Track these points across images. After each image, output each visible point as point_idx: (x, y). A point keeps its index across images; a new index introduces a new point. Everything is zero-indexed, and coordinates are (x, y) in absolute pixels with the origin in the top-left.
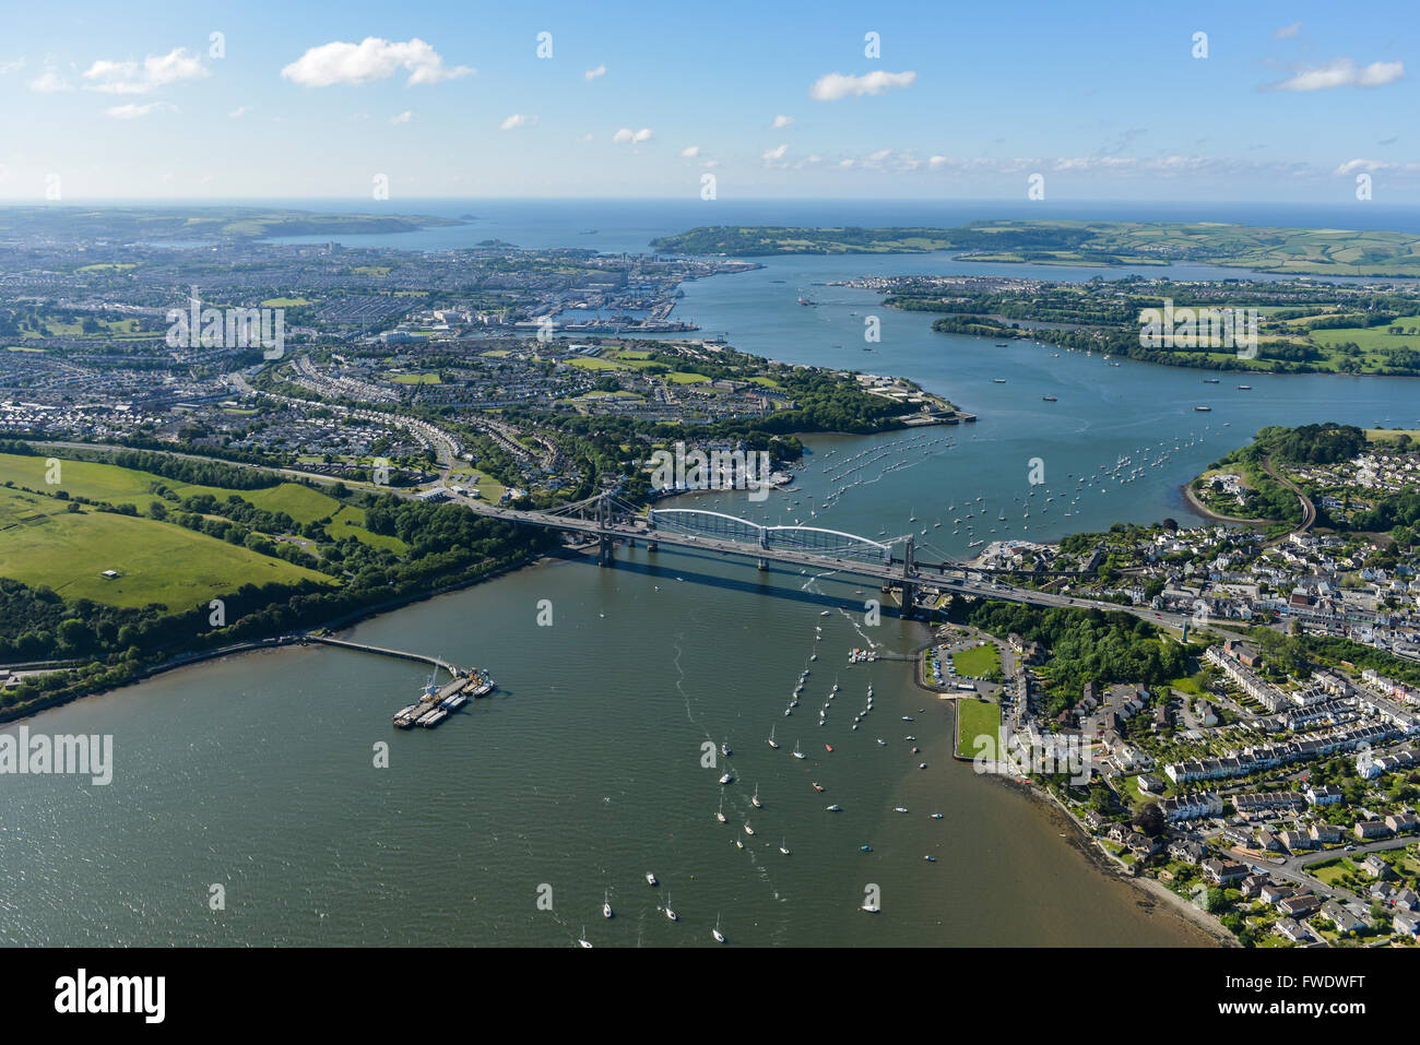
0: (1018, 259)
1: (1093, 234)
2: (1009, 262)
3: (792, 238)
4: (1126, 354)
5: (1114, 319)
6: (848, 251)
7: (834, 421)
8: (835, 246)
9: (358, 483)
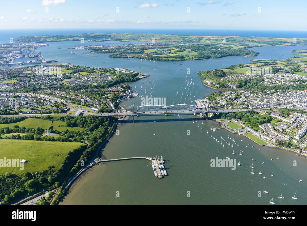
0: (102, 41)
1: (111, 35)
2: (100, 42)
3: (48, 38)
4: (153, 59)
5: (141, 53)
6: (63, 41)
7: (128, 80)
8: (59, 39)
9: (45, 114)
